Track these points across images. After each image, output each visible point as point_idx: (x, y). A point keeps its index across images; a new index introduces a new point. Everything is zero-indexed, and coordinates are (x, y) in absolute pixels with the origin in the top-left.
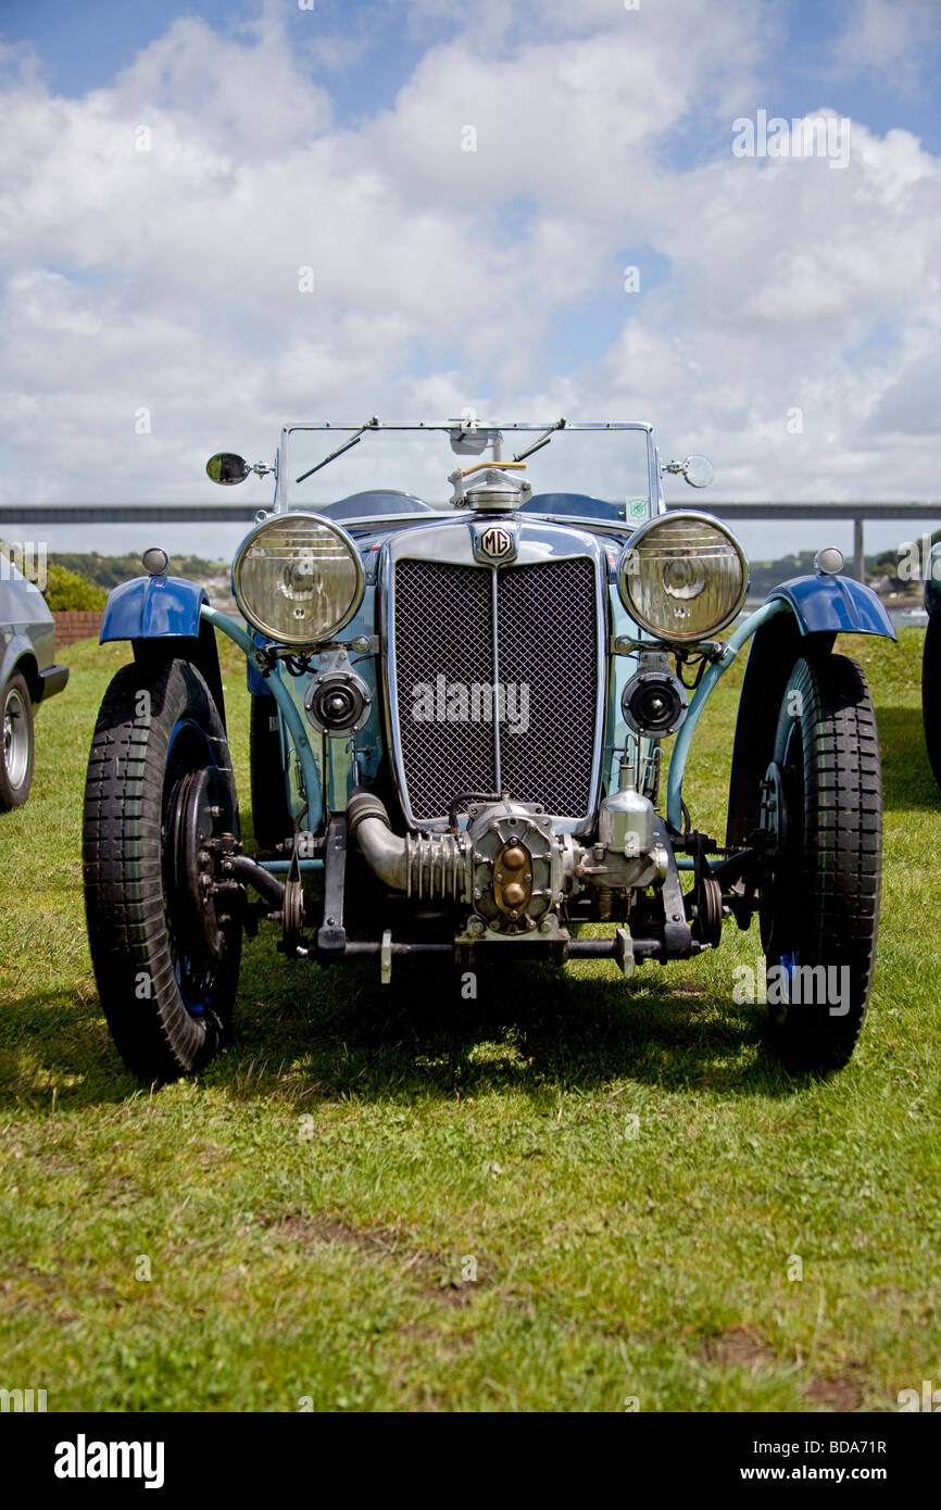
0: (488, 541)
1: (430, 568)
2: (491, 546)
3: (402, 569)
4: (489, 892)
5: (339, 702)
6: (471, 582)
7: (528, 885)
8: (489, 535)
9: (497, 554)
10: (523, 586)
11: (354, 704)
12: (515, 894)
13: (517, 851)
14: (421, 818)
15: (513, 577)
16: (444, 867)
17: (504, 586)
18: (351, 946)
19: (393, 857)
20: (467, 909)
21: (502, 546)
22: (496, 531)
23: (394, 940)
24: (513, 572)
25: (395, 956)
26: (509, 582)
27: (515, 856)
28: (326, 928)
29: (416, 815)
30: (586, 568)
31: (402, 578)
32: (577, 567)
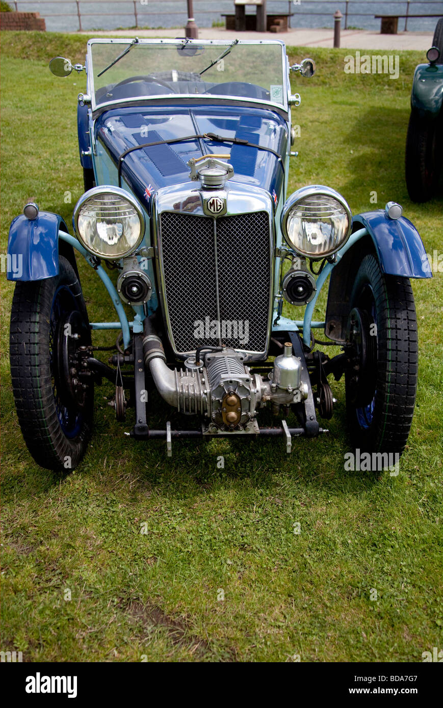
0: (211, 204)
1: (180, 217)
2: (212, 208)
3: (165, 217)
4: (219, 415)
5: (135, 289)
6: (202, 225)
7: (239, 413)
8: (211, 201)
9: (216, 212)
10: (230, 228)
11: (143, 289)
12: (233, 418)
13: (233, 398)
14: (181, 352)
15: (225, 223)
16: (196, 399)
17: (220, 228)
18: (151, 432)
19: (170, 392)
20: (209, 420)
21: (219, 207)
22: (215, 199)
23: (172, 429)
24: (225, 220)
25: (173, 437)
26: (222, 225)
27: (232, 401)
28: (138, 425)
29: (178, 350)
30: (264, 217)
31: (165, 222)
32: (259, 217)
